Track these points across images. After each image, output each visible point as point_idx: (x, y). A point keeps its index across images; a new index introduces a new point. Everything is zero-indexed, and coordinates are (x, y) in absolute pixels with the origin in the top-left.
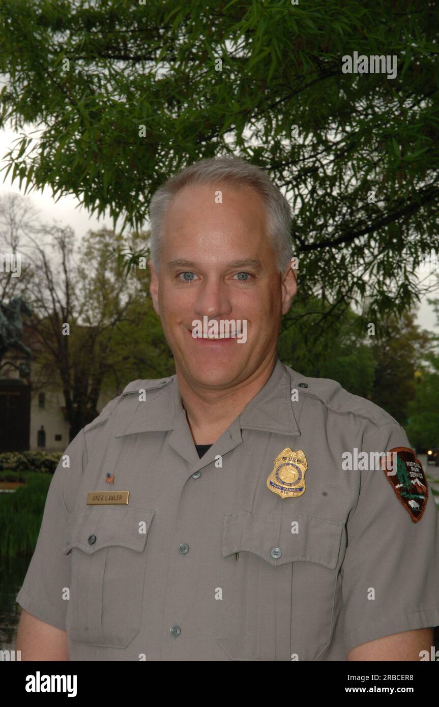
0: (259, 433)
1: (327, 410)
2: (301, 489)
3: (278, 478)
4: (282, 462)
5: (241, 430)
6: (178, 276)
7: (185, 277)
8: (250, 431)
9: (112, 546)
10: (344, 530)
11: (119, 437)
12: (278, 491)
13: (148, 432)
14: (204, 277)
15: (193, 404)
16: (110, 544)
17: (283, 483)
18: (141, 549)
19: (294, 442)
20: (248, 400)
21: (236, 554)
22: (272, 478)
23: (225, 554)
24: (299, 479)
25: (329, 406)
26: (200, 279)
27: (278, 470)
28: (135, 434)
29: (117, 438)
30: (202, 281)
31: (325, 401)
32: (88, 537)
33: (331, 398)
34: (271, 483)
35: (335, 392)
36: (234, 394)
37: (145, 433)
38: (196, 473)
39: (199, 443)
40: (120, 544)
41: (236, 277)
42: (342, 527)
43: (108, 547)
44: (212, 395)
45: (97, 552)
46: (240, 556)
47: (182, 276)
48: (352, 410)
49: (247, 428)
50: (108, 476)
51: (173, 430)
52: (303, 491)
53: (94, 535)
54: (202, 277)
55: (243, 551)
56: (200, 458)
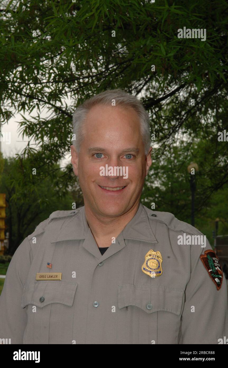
0: (134, 241)
1: (168, 229)
2: (160, 272)
3: (148, 266)
4: (149, 257)
5: (124, 239)
6: (93, 155)
7: (97, 156)
8: (128, 240)
9: (54, 303)
10: (184, 294)
11: (54, 243)
12: (148, 273)
13: (70, 240)
14: (108, 157)
15: (96, 225)
16: (52, 302)
17: (151, 269)
18: (71, 305)
19: (154, 246)
20: (126, 223)
21: (127, 307)
22: (144, 266)
23: (120, 307)
24: (159, 266)
25: (170, 227)
26: (105, 157)
27: (147, 262)
28: (62, 241)
29: (52, 243)
30: (107, 159)
31: (167, 224)
32: (39, 298)
33: (170, 223)
34: (144, 269)
35: (172, 220)
36: (118, 220)
37: (68, 240)
38: (101, 263)
39: (100, 247)
40: (58, 302)
41: (125, 157)
42: (183, 292)
43: (51, 304)
44: (107, 220)
45: (44, 307)
46: (129, 308)
47: (95, 155)
48: (182, 229)
49: (127, 238)
50: (48, 264)
51: (85, 239)
52: (161, 273)
53: (43, 297)
54: (107, 157)
55: (131, 306)
56: (102, 255)
